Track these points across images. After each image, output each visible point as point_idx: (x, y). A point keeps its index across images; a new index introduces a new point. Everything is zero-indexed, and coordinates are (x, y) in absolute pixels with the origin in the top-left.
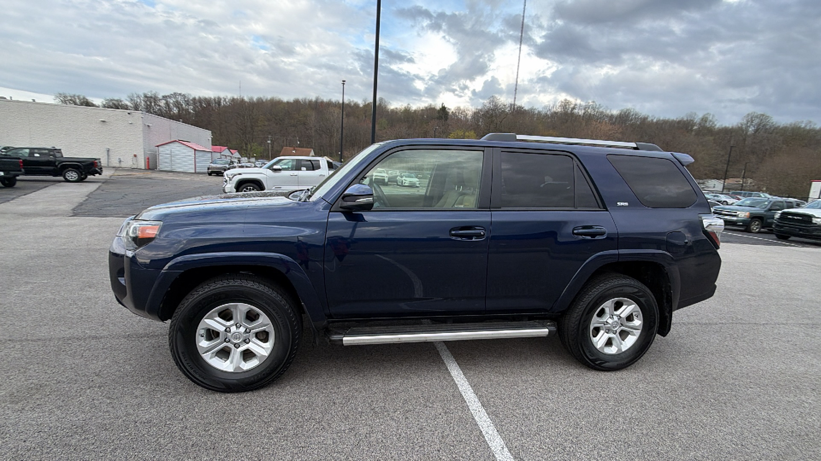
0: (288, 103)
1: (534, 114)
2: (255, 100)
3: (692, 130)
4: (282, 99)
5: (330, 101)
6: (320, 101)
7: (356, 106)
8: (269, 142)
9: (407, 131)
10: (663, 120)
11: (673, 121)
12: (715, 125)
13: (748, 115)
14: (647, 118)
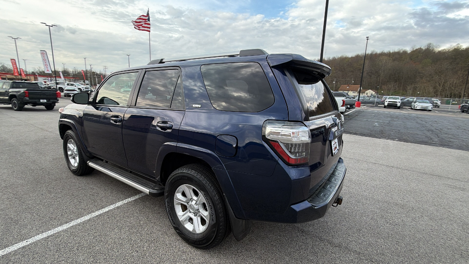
0: (352, 57)
2: (331, 59)
4: (348, 56)
5: (382, 52)
6: (374, 53)
7: (405, 52)
8: (334, 82)
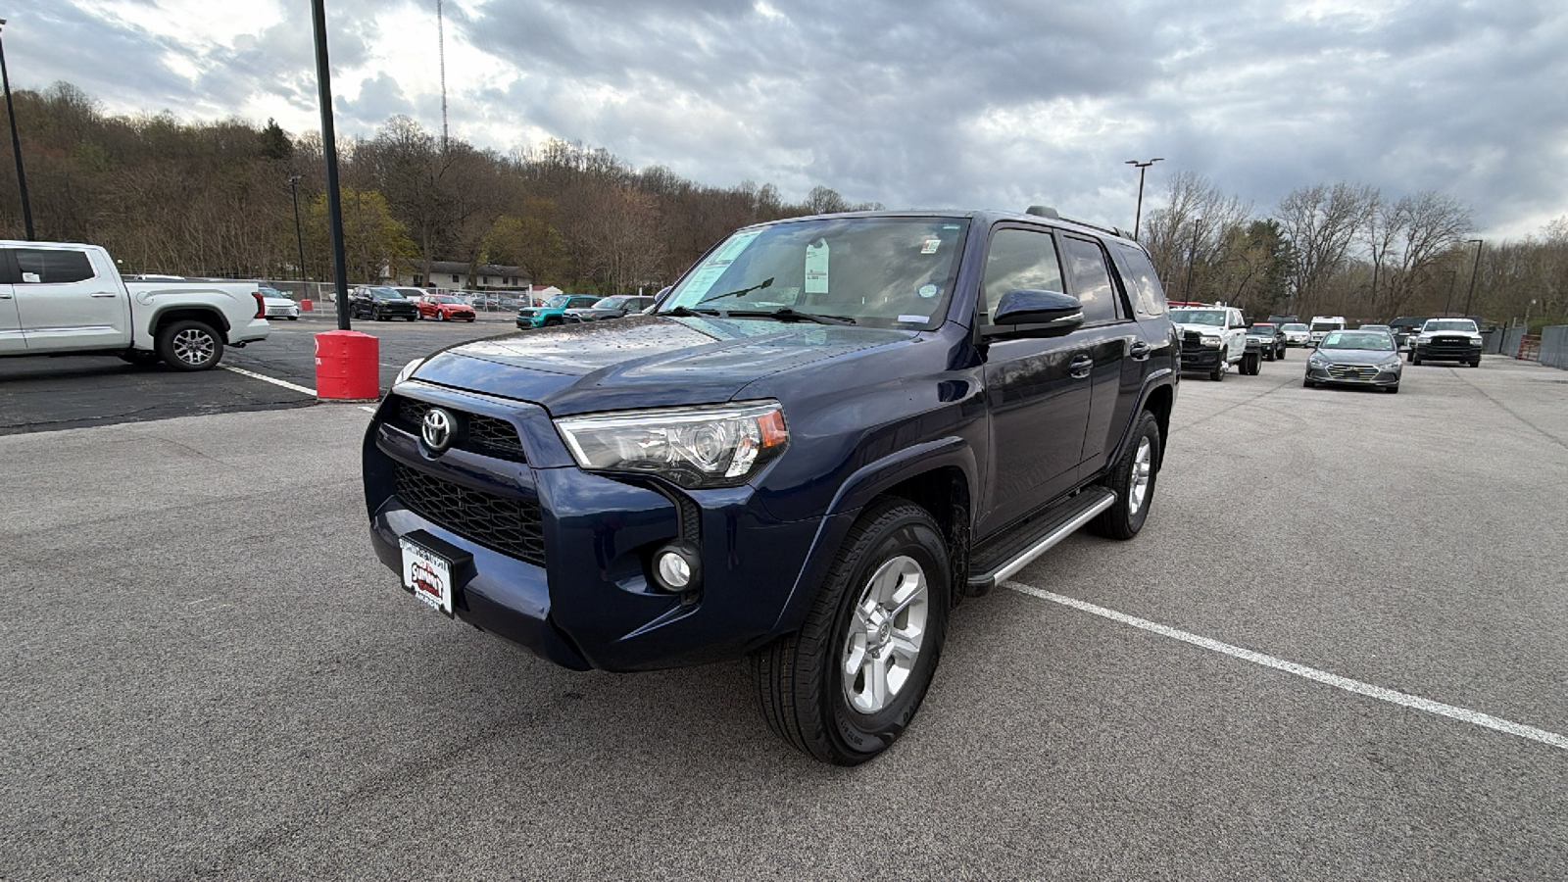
1: (493, 163)
3: (751, 210)
9: (184, 180)
10: (711, 190)
11: (725, 193)
12: (779, 204)
13: (815, 189)
14: (689, 186)
